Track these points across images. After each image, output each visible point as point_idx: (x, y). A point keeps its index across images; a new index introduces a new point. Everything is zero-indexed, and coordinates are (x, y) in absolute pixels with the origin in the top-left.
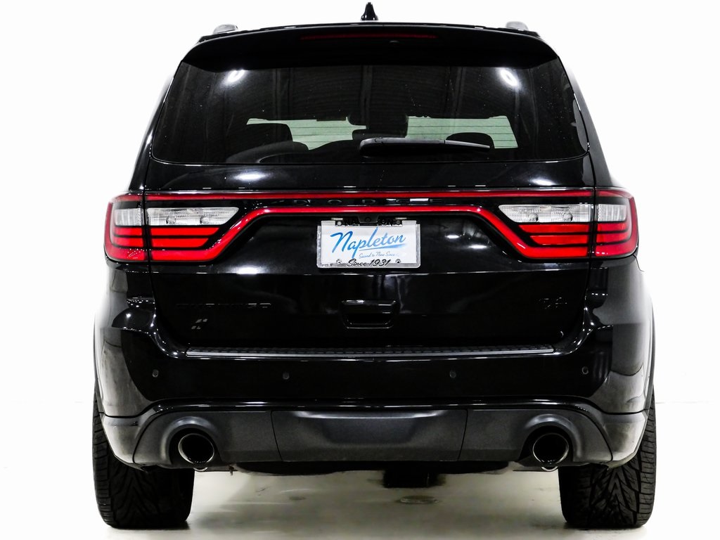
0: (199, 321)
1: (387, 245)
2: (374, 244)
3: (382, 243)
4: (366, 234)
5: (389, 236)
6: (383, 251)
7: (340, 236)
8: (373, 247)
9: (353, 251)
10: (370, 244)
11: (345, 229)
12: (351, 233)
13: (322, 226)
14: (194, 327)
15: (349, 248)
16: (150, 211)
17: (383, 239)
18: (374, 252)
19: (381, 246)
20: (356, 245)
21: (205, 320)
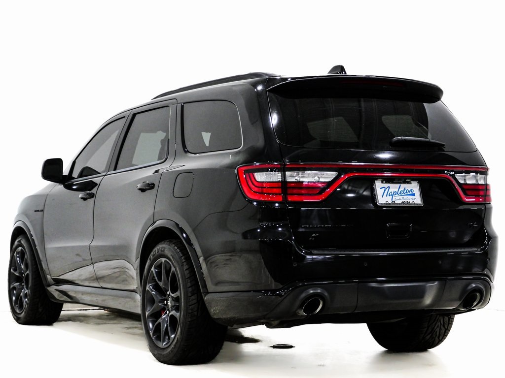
0: (314, 235)
1: (406, 194)
2: (400, 193)
3: (404, 193)
4: (396, 188)
5: (406, 189)
6: (405, 197)
7: (384, 189)
8: (400, 195)
9: (391, 196)
10: (399, 193)
11: (386, 185)
12: (389, 187)
13: (376, 183)
14: (310, 239)
15: (389, 196)
16: (288, 173)
17: (404, 190)
18: (401, 197)
19: (403, 194)
20: (392, 193)
21: (317, 235)
